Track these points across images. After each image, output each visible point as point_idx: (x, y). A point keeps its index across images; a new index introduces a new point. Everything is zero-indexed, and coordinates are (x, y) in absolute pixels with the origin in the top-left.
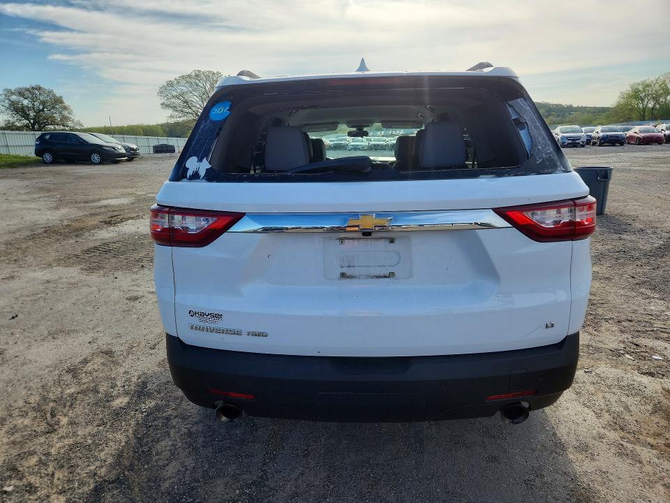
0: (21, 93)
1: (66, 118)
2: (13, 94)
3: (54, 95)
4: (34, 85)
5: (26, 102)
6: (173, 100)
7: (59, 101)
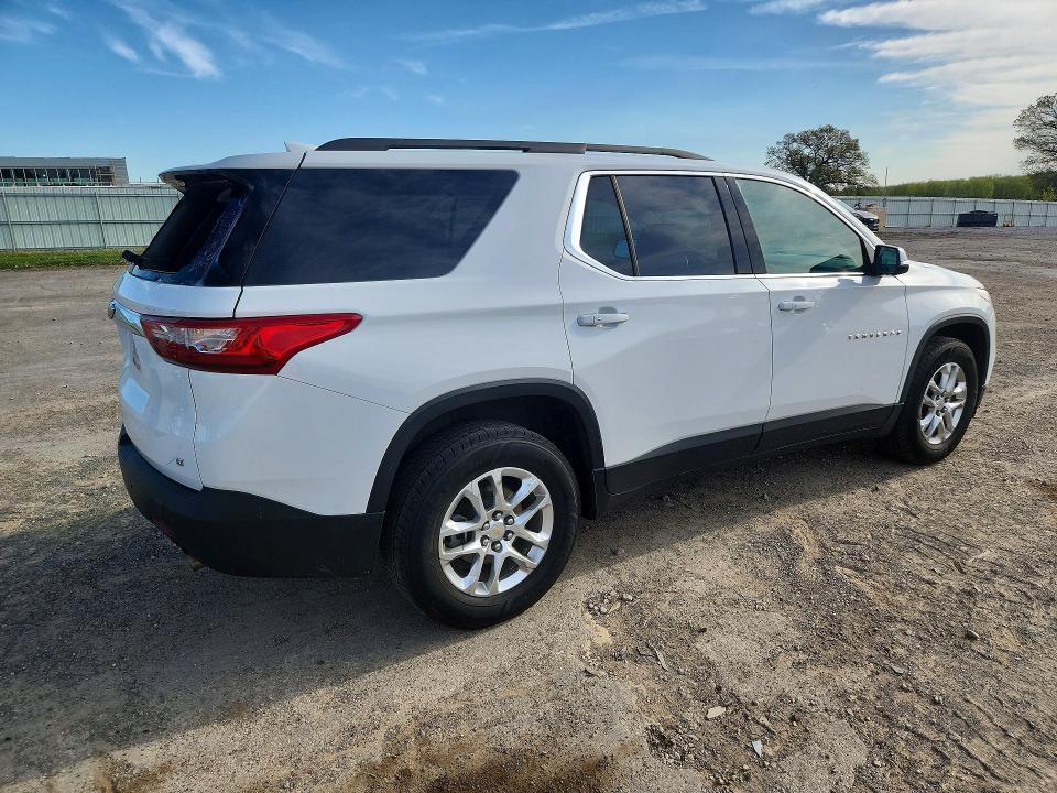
0: (805, 140)
1: (855, 172)
2: (795, 140)
3: (848, 139)
4: (824, 126)
5: (807, 151)
6: (1045, 131)
7: (852, 146)
